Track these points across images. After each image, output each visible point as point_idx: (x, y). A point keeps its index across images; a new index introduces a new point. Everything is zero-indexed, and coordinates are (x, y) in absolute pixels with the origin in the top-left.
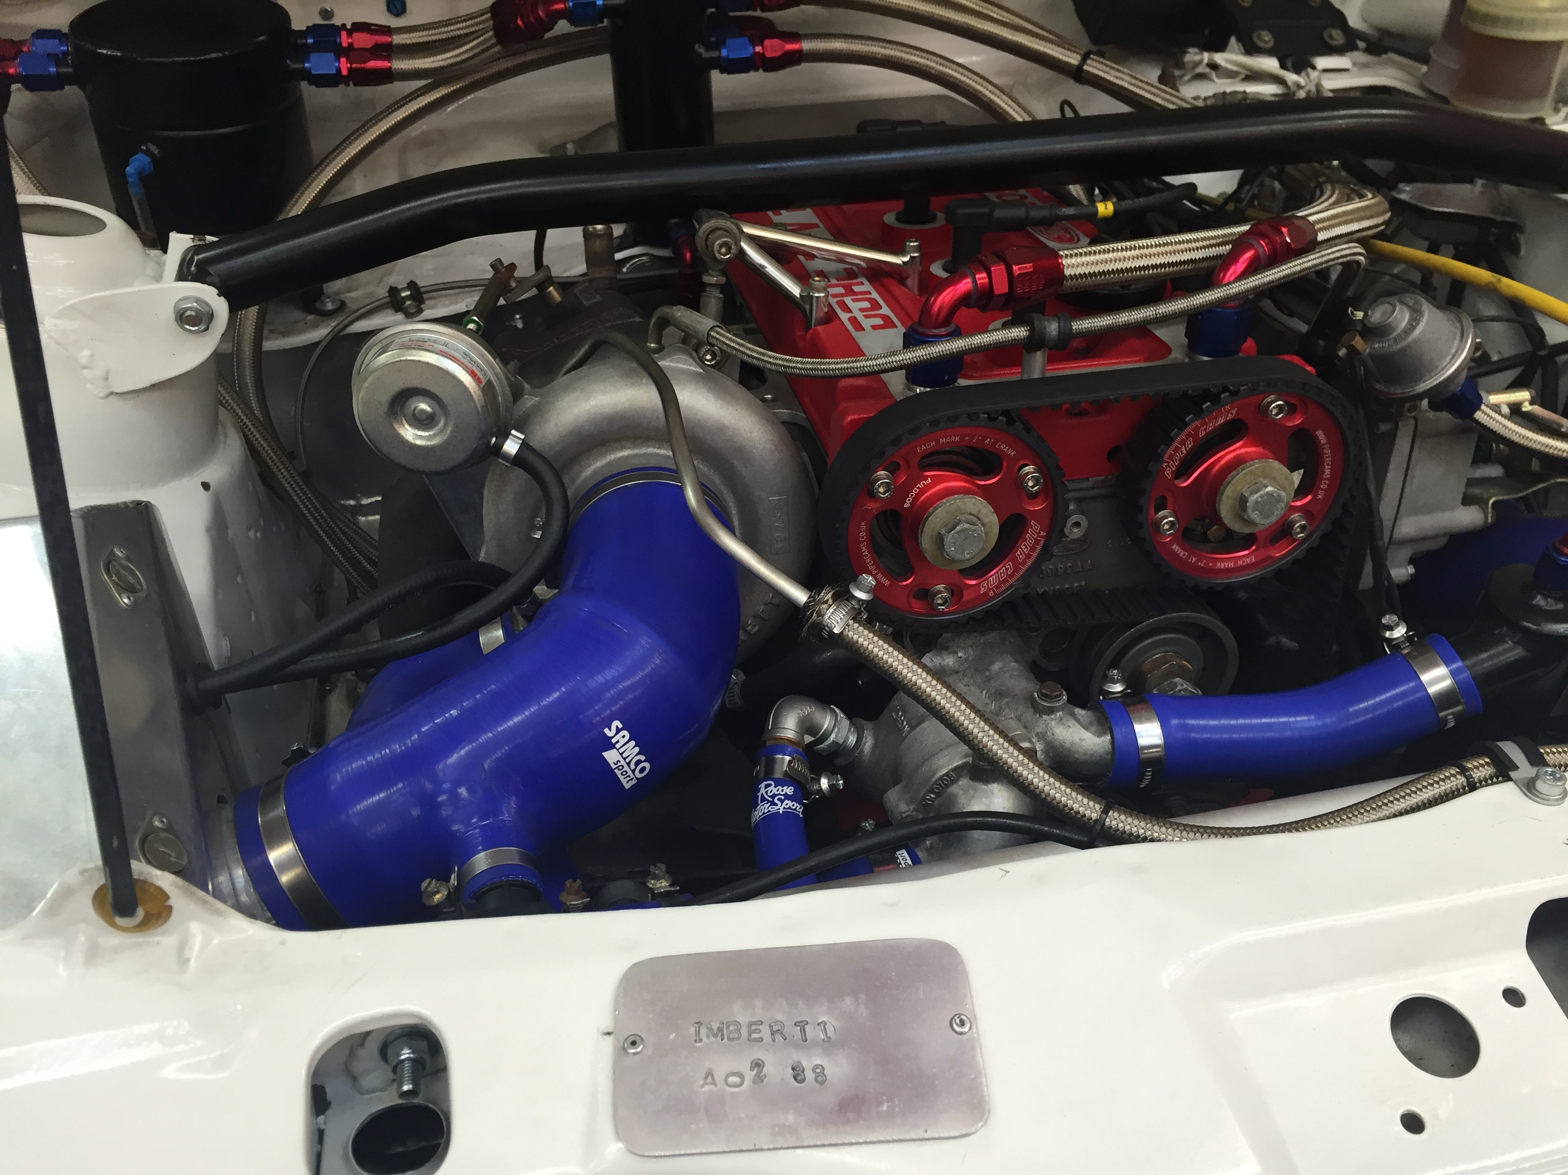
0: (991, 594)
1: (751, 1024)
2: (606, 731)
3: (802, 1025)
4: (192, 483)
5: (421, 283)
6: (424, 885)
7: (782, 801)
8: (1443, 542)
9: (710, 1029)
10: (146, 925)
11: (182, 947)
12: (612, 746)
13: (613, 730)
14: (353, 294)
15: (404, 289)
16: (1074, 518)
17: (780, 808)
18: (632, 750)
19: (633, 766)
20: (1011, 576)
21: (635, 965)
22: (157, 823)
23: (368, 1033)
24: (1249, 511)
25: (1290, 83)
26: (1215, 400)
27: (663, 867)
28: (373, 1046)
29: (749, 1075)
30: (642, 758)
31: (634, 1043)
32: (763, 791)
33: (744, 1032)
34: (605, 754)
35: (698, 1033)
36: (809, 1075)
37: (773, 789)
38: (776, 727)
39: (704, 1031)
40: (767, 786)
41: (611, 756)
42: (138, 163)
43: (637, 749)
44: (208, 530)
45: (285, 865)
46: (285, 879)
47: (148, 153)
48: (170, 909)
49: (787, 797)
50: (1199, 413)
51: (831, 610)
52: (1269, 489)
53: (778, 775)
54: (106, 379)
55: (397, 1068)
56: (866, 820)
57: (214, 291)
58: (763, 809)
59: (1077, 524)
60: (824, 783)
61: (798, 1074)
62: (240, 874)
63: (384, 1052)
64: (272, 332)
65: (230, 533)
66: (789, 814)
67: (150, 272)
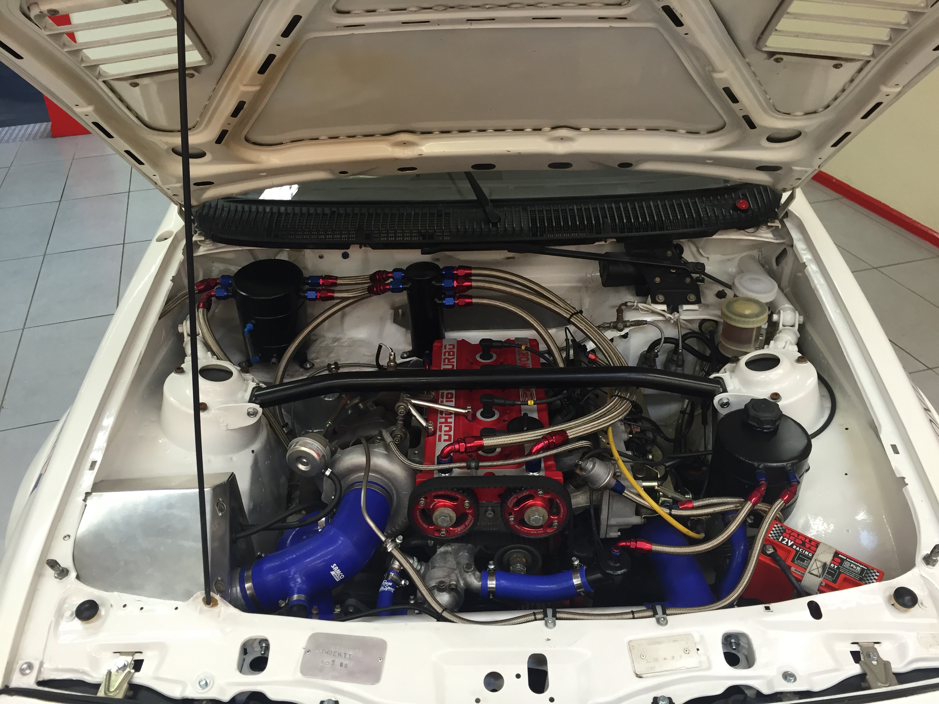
0: (459, 533)
1: (334, 652)
2: (332, 566)
3: (345, 654)
4: (248, 451)
5: (339, 362)
6: (280, 601)
7: (387, 587)
8: (631, 526)
9: (325, 651)
10: (212, 606)
11: (220, 612)
12: (333, 570)
13: (334, 566)
14: (318, 361)
15: (332, 365)
16: (489, 512)
17: (386, 589)
18: (339, 572)
19: (339, 576)
20: (465, 529)
21: (313, 634)
22: (219, 579)
23: (256, 639)
24: (531, 521)
25: (667, 318)
26: (520, 489)
27: (339, 605)
28: (258, 642)
29: (331, 663)
30: (342, 574)
31: (308, 652)
32: (383, 583)
33: (333, 653)
34: (331, 572)
35: (323, 652)
36: (344, 665)
37: (386, 583)
38: (393, 563)
39: (324, 652)
40: (385, 582)
41: (332, 573)
42: (249, 326)
43: (340, 572)
44: (251, 467)
45: (249, 588)
46: (248, 592)
47: (252, 323)
48: (218, 604)
49: (389, 586)
50: (516, 493)
51: (390, 544)
52: (537, 516)
53: (389, 579)
54: (227, 426)
55: (262, 647)
56: (412, 596)
57: (258, 406)
58: (382, 589)
59: (490, 514)
60: (403, 582)
61: (341, 665)
62: (238, 588)
63: (260, 643)
64: (288, 375)
65: (259, 465)
66: (388, 592)
67: (244, 388)
